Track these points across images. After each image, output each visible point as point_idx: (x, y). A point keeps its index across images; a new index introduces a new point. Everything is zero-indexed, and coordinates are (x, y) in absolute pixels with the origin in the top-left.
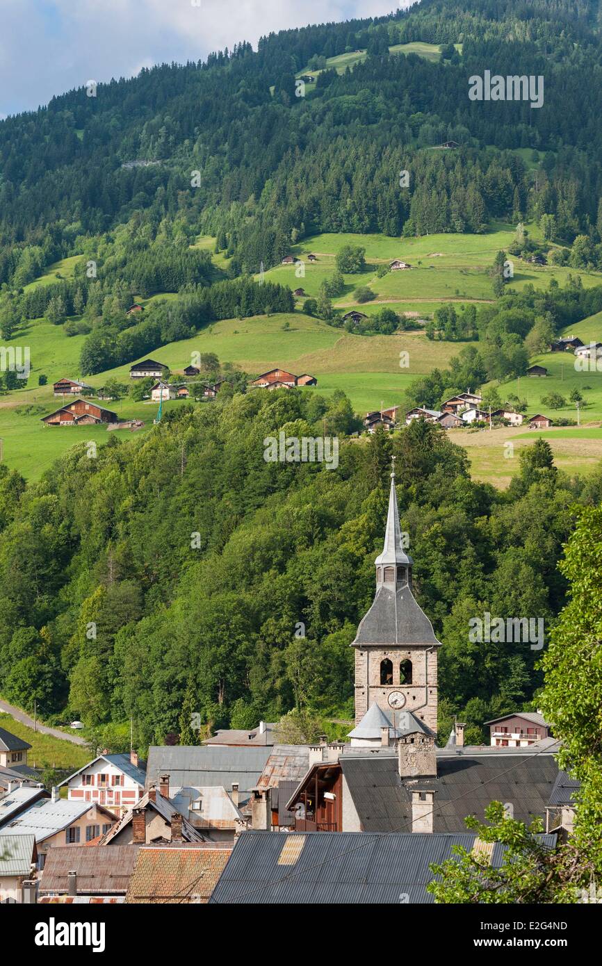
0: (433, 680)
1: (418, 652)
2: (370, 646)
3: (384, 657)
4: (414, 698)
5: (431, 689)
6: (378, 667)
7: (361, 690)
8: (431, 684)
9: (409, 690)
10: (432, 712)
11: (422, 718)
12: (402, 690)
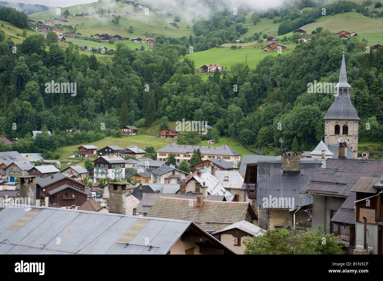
0: (356, 133)
1: (350, 122)
2: (331, 120)
3: (336, 124)
4: (348, 140)
5: (356, 137)
6: (334, 128)
7: (327, 136)
8: (356, 135)
9: (346, 137)
10: (356, 146)
11: (351, 148)
12: (343, 137)
